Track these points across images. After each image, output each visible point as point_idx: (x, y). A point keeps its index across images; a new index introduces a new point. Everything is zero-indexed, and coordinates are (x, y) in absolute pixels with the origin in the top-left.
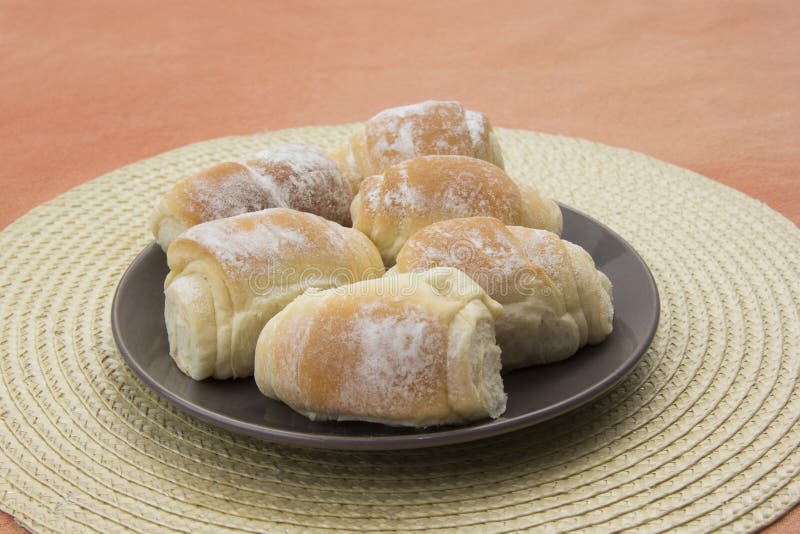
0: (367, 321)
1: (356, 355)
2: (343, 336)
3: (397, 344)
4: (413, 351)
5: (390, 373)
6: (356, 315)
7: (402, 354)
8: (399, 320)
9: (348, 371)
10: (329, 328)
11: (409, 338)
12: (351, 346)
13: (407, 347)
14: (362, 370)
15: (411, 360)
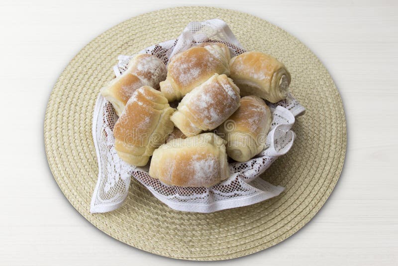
0: (195, 162)
1: (193, 173)
2: (188, 167)
3: (206, 168)
4: (211, 169)
5: (204, 177)
6: (191, 160)
7: (208, 171)
8: (206, 161)
9: (191, 177)
10: (183, 164)
11: (210, 166)
12: (191, 170)
13: (209, 169)
14: (196, 177)
15: (211, 172)
